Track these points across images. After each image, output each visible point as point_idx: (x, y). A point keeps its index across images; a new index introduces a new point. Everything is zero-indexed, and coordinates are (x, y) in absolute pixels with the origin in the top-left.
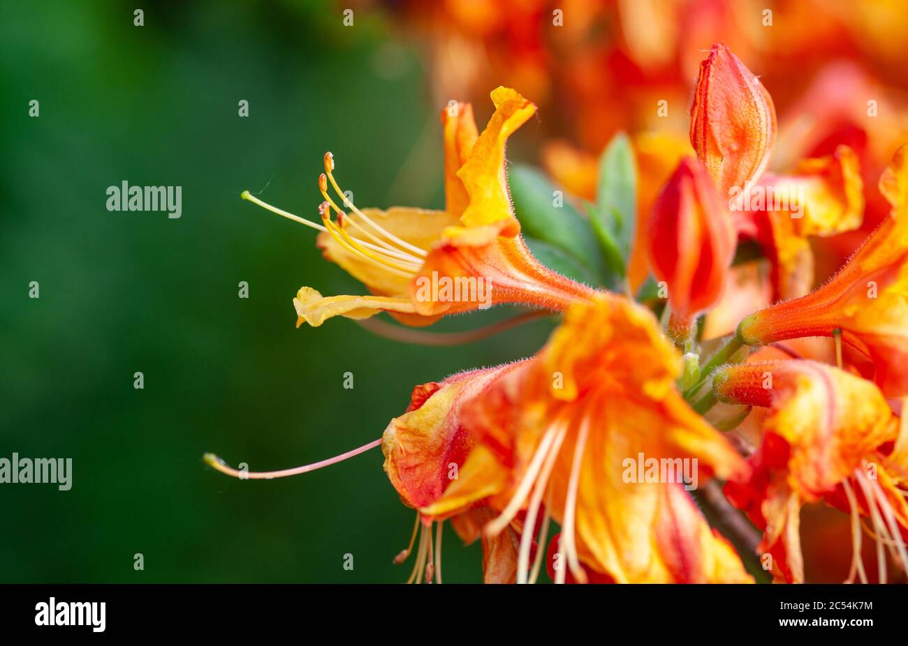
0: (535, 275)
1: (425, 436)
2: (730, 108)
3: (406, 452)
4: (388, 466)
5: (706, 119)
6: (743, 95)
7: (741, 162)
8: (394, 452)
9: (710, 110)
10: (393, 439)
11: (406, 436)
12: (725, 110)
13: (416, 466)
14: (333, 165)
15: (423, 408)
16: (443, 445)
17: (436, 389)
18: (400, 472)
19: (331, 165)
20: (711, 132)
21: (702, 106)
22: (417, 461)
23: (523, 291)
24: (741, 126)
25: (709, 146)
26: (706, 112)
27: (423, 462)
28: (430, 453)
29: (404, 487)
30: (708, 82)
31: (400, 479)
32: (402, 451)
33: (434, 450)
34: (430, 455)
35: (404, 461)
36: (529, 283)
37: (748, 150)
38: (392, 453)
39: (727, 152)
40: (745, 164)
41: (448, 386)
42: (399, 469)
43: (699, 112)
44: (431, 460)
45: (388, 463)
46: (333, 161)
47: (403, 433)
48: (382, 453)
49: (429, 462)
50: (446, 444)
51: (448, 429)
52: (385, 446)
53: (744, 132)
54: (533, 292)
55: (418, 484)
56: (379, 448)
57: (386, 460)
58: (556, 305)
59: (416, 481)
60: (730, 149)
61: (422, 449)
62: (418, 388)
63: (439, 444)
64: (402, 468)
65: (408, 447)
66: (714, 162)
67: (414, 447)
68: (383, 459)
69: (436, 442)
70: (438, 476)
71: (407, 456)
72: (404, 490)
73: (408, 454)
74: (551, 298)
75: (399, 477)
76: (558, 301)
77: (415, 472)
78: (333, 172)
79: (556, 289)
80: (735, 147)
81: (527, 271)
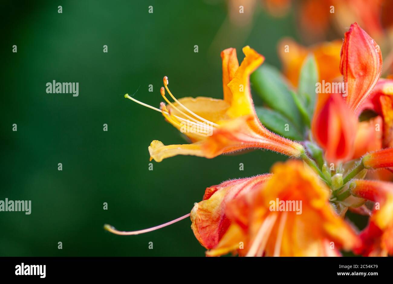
0: (264, 135)
1: (211, 212)
2: (359, 55)
3: (202, 220)
4: (193, 227)
5: (347, 61)
6: (366, 49)
7: (365, 81)
8: (196, 220)
9: (349, 57)
10: (195, 214)
11: (202, 212)
12: (357, 56)
13: (207, 226)
14: (168, 82)
15: (210, 199)
16: (219, 217)
17: (216, 190)
18: (199, 230)
19: (166, 82)
20: (349, 67)
21: (346, 55)
22: (207, 224)
23: (258, 143)
24: (364, 64)
25: (349, 74)
26: (347, 57)
27: (210, 224)
28: (213, 221)
29: (201, 237)
30: (348, 43)
31: (199, 233)
32: (200, 220)
33: (215, 219)
34: (214, 221)
35: (200, 225)
36: (262, 139)
37: (368, 75)
38: (195, 221)
39: (358, 76)
40: (366, 82)
41: (222, 188)
42: (198, 228)
43: (344, 58)
44: (214, 224)
45: (193, 225)
46: (167, 80)
47: (200, 211)
48: (190, 220)
49: (213, 224)
50: (220, 217)
51: (222, 210)
52: (192, 217)
53: (366, 67)
54: (263, 143)
55: (207, 235)
56: (189, 217)
57: (192, 223)
58: (274, 149)
59: (207, 234)
60: (359, 75)
61: (209, 218)
62: (208, 189)
63: (217, 216)
64: (200, 228)
65: (203, 218)
66: (352, 81)
67: (206, 217)
68: (191, 223)
69: (216, 216)
70: (217, 232)
71: (202, 222)
72: (201, 238)
73: (203, 221)
74: (272, 146)
75: (198, 232)
76: (275, 147)
77: (206, 229)
78: (168, 86)
79: (274, 142)
80: (361, 74)
81: (260, 134)
